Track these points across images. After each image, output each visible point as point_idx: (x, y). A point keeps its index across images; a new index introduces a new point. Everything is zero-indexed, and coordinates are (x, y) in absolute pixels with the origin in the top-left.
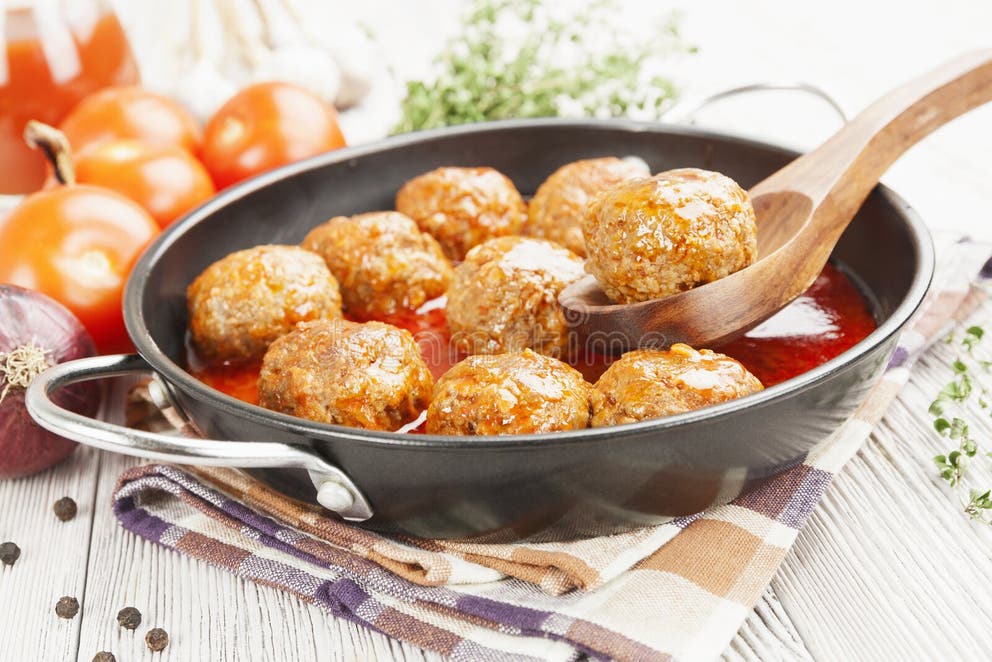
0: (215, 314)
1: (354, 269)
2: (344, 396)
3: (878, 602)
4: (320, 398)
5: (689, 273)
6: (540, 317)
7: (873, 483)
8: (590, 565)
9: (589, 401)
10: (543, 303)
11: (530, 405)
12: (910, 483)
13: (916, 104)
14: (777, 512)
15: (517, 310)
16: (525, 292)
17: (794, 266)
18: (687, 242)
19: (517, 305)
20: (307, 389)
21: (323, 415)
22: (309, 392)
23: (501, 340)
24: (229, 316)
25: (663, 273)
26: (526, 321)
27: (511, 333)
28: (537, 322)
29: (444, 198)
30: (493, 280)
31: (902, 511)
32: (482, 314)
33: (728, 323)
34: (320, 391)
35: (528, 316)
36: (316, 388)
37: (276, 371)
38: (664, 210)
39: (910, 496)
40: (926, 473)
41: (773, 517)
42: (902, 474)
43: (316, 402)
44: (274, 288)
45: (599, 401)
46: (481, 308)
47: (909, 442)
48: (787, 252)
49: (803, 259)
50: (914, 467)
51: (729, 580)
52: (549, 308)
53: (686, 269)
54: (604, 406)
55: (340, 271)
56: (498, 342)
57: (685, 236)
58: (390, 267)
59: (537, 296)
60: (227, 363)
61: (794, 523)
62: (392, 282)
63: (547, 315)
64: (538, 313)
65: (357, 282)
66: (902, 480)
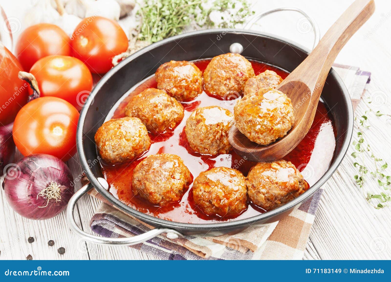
0: (108, 151)
1: (150, 119)
2: (165, 191)
3: (341, 239)
4: (157, 192)
5: (274, 137)
6: (221, 140)
7: (335, 186)
8: (254, 244)
9: (246, 186)
10: (222, 135)
11: (229, 194)
12: (347, 185)
13: (342, 35)
14: (308, 209)
15: (213, 140)
16: (215, 133)
17: (307, 122)
18: (274, 129)
19: (213, 138)
20: (152, 190)
21: (159, 197)
22: (153, 191)
23: (208, 149)
24: (114, 152)
25: (266, 138)
26: (216, 142)
27: (211, 147)
28: (220, 142)
29: (175, 81)
30: (204, 130)
31: (345, 198)
32: (201, 141)
33: (288, 150)
34: (157, 190)
35: (217, 141)
36: (155, 190)
37: (139, 181)
38: (265, 118)
39: (347, 191)
40: (351, 180)
41: (307, 212)
42: (344, 181)
43: (156, 194)
44: (127, 140)
45: (250, 186)
46: (201, 140)
47: (345, 166)
48: (305, 119)
49: (309, 118)
50: (347, 177)
51: (296, 241)
52: (224, 137)
53: (273, 136)
54: (252, 188)
55: (145, 121)
56: (208, 150)
57: (273, 127)
58: (162, 117)
59: (219, 134)
60: (114, 165)
61: (313, 213)
62: (164, 122)
63: (223, 139)
64: (220, 139)
65: (152, 123)
66: (344, 183)
